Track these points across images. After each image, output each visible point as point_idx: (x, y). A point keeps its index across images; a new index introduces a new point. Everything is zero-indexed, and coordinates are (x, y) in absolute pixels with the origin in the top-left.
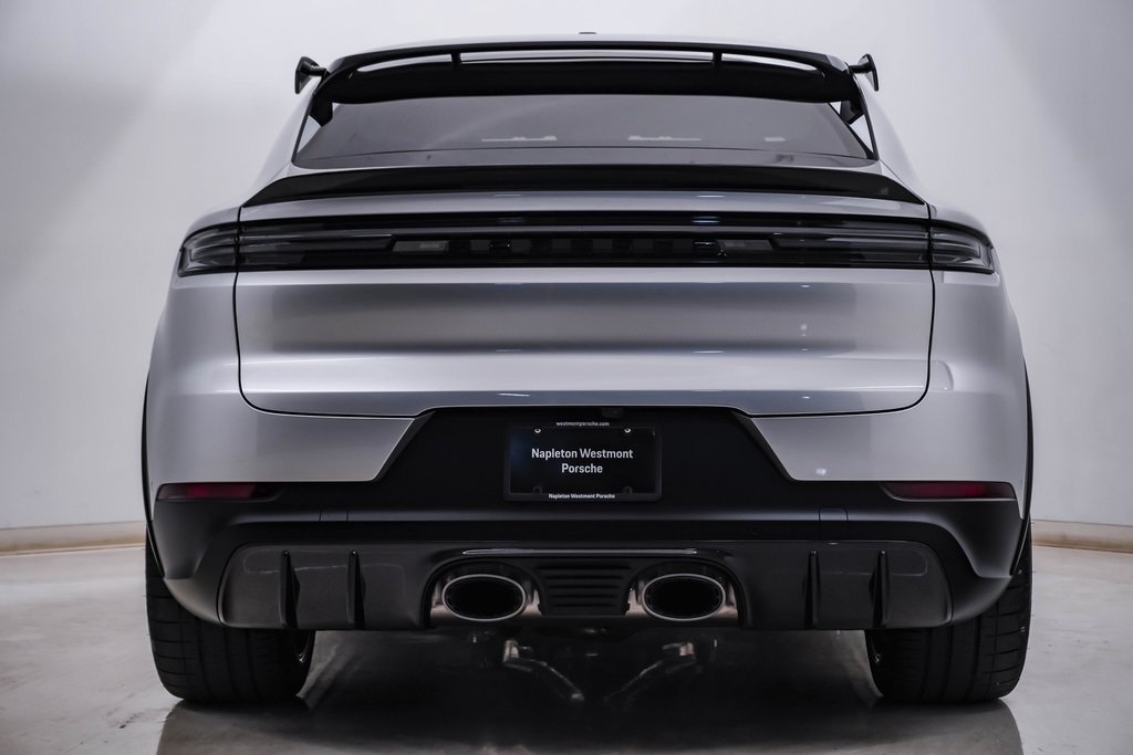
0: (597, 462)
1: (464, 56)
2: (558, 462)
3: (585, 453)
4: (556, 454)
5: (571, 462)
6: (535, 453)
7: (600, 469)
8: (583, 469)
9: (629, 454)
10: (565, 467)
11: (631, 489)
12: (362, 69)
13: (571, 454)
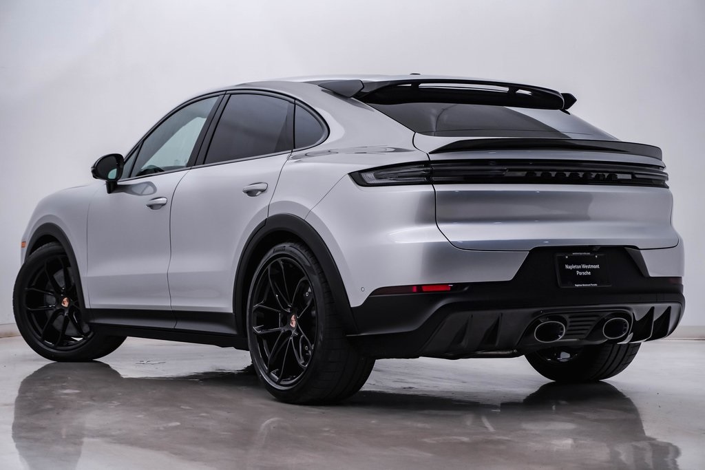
0: (588, 270)
2: (575, 270)
3: (584, 266)
4: (574, 267)
5: (580, 270)
6: (567, 267)
7: (589, 273)
8: (584, 273)
9: (598, 266)
10: (578, 272)
11: (602, 282)
13: (579, 267)
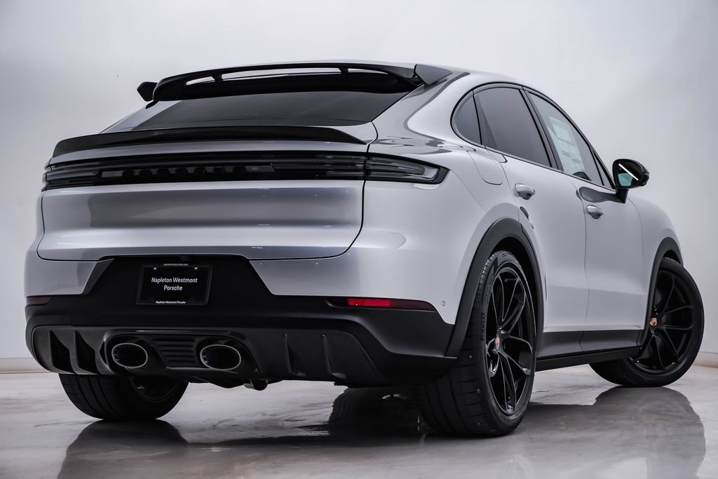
0: (180, 284)
1: (225, 77)
2: (162, 284)
3: (176, 280)
4: (162, 280)
5: (169, 284)
6: (153, 280)
7: (181, 288)
8: (174, 288)
9: (195, 280)
10: (166, 287)
11: (194, 300)
12: (189, 83)
13: (169, 280)
